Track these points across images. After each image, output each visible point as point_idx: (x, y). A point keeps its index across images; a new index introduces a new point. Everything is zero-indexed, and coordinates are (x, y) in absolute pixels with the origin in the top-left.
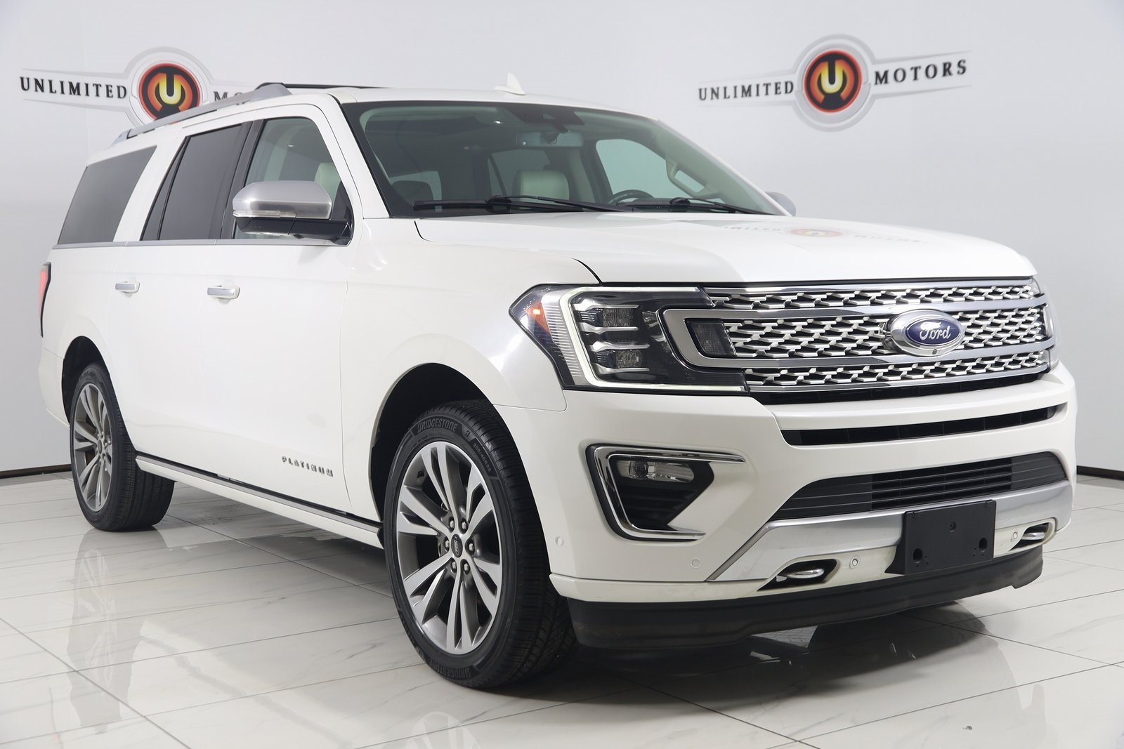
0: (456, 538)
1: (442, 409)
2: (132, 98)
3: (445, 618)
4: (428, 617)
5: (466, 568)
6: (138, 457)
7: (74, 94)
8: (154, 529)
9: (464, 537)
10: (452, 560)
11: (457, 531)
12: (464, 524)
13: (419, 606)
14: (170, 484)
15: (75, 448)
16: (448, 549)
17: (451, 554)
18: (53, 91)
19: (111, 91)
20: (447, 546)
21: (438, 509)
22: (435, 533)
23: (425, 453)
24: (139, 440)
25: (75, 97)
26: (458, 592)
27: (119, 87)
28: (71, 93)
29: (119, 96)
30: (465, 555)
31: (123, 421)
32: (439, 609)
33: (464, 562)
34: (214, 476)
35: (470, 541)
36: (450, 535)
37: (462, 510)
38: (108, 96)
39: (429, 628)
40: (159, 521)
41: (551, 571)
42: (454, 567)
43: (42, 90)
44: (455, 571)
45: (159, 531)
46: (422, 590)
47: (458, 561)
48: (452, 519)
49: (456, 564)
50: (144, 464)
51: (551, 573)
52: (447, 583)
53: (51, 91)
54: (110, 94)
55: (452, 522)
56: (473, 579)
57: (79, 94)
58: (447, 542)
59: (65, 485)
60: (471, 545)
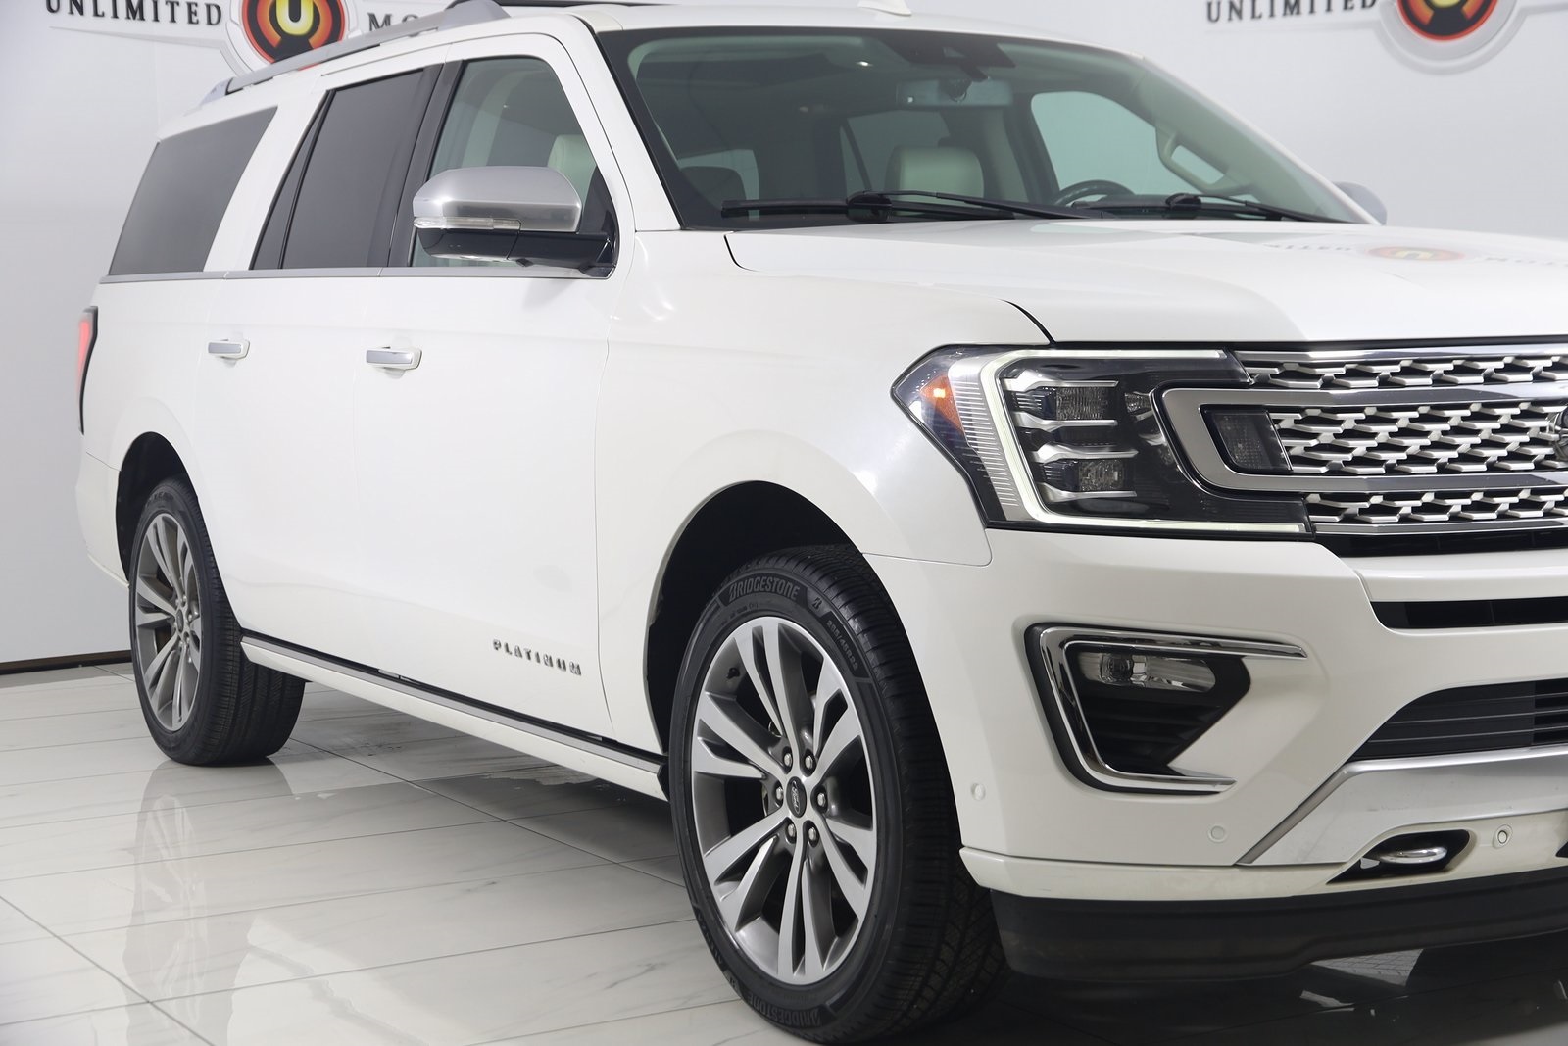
0: (795, 783)
1: (772, 561)
2: (231, 25)
3: (775, 922)
4: (745, 919)
5: (812, 836)
6: (245, 639)
7: (134, 18)
8: (270, 763)
9: (810, 783)
10: (788, 821)
11: (797, 771)
12: (809, 759)
13: (731, 900)
14: (298, 684)
15: (139, 623)
16: (780, 803)
17: (785, 812)
18: (100, 13)
19: (196, 14)
20: (779, 797)
21: (764, 733)
22: (758, 775)
23: (741, 637)
24: (247, 611)
25: (135, 24)
26: (797, 876)
27: (208, 6)
28: (129, 17)
29: (209, 22)
30: (811, 814)
31: (219, 578)
32: (765, 905)
33: (809, 825)
34: (373, 671)
35: (819, 789)
36: (784, 779)
37: (806, 735)
38: (191, 21)
39: (748, 939)
40: (277, 750)
41: (963, 842)
42: (791, 834)
43: (81, 12)
44: (793, 840)
45: (279, 766)
46: (736, 872)
47: (799, 823)
48: (788, 750)
49: (795, 830)
50: (254, 652)
51: (963, 846)
52: (780, 861)
53: (96, 14)
54: (194, 19)
55: (788, 756)
56: (824, 856)
57: (142, 18)
58: (779, 790)
59: (120, 686)
60: (821, 797)
